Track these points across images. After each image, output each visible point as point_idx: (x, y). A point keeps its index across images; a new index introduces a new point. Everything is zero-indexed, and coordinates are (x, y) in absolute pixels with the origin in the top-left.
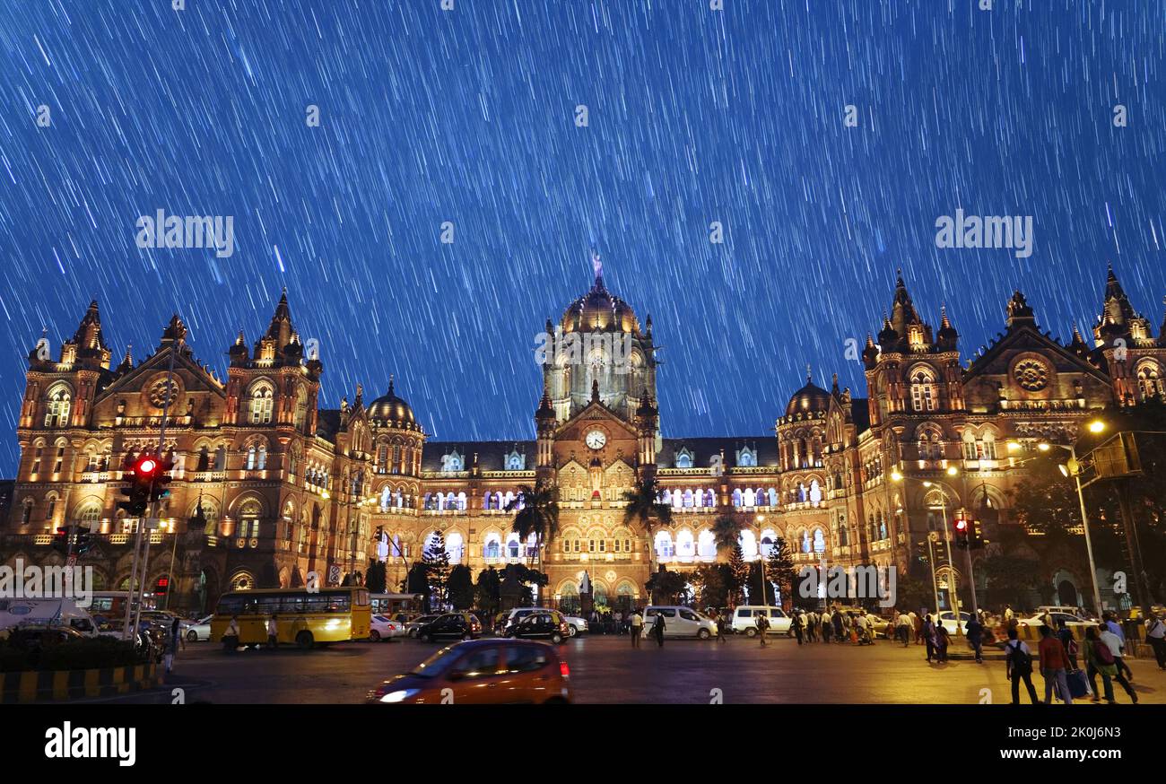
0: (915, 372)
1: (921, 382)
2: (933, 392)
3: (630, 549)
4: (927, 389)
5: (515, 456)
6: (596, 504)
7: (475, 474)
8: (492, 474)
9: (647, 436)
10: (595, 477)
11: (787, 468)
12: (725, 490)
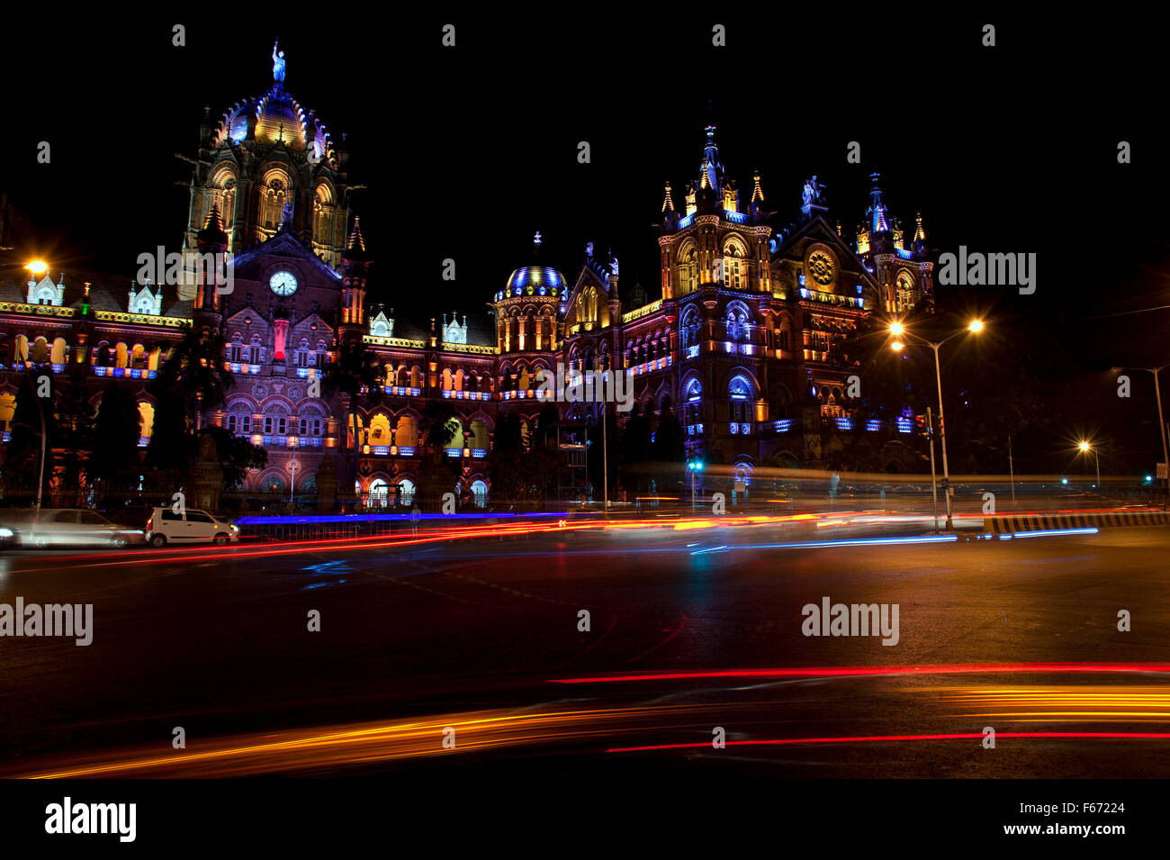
0: (728, 243)
1: (732, 256)
2: (742, 269)
3: (321, 432)
4: (736, 264)
5: (145, 295)
6: (280, 369)
7: (85, 313)
8: (113, 317)
9: (355, 286)
10: (278, 333)
11: (508, 350)
12: (433, 369)
